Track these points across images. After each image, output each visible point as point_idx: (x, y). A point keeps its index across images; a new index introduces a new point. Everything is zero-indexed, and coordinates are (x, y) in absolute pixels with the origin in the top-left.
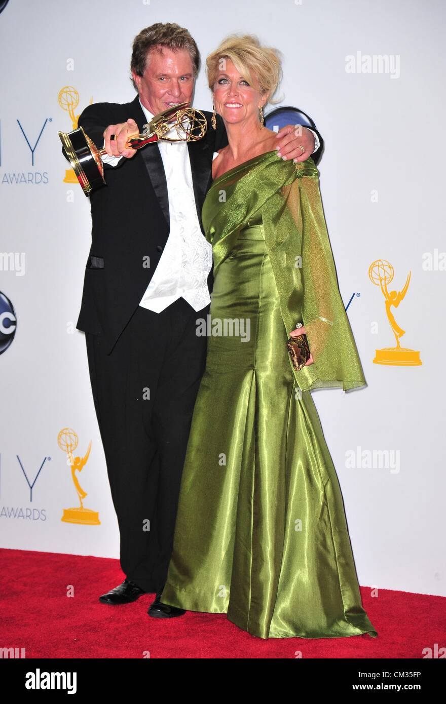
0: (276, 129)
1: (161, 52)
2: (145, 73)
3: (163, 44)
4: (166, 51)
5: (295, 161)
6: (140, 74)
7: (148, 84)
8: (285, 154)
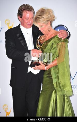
0: (58, 30)
1: (27, 12)
2: (22, 17)
3: (27, 10)
4: (28, 12)
5: (62, 38)
6: (21, 17)
7: (23, 20)
8: (60, 36)
